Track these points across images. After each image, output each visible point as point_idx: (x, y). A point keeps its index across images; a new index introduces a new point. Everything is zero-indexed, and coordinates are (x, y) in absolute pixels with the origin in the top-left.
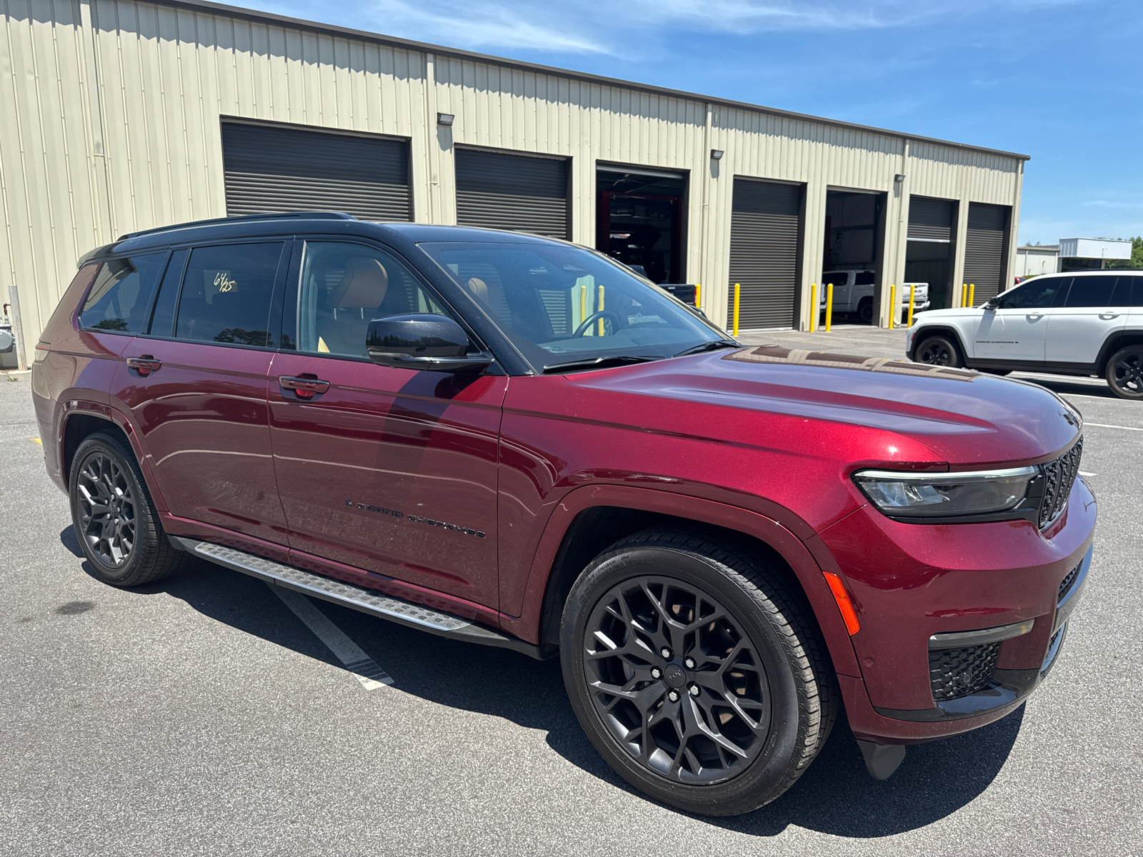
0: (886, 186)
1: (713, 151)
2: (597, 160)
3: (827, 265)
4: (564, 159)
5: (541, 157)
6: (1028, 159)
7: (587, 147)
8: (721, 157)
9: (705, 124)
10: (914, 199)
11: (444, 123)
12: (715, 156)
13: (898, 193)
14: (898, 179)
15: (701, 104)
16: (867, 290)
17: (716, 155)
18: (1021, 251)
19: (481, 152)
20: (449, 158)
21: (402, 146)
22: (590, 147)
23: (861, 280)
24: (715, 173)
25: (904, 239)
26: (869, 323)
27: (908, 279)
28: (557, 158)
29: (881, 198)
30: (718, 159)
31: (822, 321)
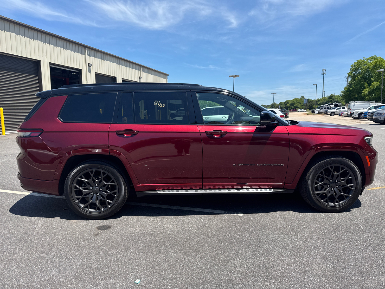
0: (137, 80)
1: (89, 64)
2: (50, 63)
4: (37, 61)
5: (27, 59)
6: (168, 75)
7: (45, 57)
8: (91, 66)
9: (85, 54)
14: (140, 78)
15: (83, 47)
17: (90, 65)
19: (2, 55)
22: (47, 57)
24: (90, 71)
28: (34, 60)
30: (90, 67)
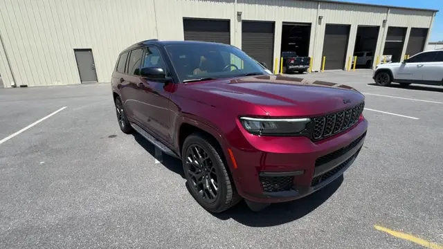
0: (379, 24)
2: (283, 22)
3: (356, 50)
4: (273, 22)
5: (266, 22)
6: (438, 11)
8: (322, 18)
9: (318, 8)
10: (390, 28)
11: (239, 14)
12: (320, 18)
13: (384, 26)
14: (384, 22)
15: (317, 2)
16: (370, 58)
18: (430, 44)
19: (249, 22)
20: (240, 24)
21: (228, 22)
23: (368, 55)
24: (320, 23)
25: (384, 41)
26: (369, 68)
27: (384, 54)
28: (271, 22)
29: (377, 28)
31: (352, 68)
